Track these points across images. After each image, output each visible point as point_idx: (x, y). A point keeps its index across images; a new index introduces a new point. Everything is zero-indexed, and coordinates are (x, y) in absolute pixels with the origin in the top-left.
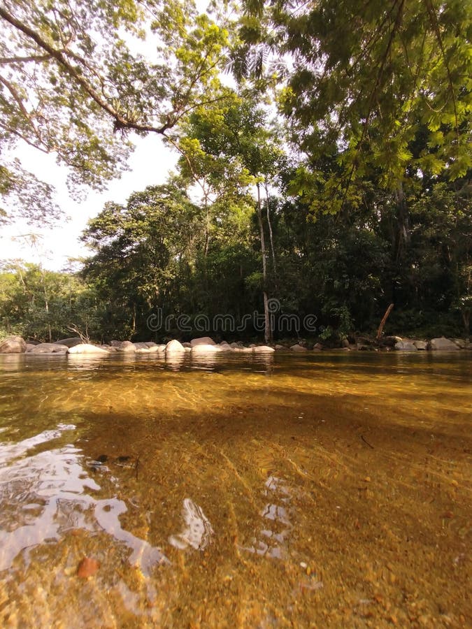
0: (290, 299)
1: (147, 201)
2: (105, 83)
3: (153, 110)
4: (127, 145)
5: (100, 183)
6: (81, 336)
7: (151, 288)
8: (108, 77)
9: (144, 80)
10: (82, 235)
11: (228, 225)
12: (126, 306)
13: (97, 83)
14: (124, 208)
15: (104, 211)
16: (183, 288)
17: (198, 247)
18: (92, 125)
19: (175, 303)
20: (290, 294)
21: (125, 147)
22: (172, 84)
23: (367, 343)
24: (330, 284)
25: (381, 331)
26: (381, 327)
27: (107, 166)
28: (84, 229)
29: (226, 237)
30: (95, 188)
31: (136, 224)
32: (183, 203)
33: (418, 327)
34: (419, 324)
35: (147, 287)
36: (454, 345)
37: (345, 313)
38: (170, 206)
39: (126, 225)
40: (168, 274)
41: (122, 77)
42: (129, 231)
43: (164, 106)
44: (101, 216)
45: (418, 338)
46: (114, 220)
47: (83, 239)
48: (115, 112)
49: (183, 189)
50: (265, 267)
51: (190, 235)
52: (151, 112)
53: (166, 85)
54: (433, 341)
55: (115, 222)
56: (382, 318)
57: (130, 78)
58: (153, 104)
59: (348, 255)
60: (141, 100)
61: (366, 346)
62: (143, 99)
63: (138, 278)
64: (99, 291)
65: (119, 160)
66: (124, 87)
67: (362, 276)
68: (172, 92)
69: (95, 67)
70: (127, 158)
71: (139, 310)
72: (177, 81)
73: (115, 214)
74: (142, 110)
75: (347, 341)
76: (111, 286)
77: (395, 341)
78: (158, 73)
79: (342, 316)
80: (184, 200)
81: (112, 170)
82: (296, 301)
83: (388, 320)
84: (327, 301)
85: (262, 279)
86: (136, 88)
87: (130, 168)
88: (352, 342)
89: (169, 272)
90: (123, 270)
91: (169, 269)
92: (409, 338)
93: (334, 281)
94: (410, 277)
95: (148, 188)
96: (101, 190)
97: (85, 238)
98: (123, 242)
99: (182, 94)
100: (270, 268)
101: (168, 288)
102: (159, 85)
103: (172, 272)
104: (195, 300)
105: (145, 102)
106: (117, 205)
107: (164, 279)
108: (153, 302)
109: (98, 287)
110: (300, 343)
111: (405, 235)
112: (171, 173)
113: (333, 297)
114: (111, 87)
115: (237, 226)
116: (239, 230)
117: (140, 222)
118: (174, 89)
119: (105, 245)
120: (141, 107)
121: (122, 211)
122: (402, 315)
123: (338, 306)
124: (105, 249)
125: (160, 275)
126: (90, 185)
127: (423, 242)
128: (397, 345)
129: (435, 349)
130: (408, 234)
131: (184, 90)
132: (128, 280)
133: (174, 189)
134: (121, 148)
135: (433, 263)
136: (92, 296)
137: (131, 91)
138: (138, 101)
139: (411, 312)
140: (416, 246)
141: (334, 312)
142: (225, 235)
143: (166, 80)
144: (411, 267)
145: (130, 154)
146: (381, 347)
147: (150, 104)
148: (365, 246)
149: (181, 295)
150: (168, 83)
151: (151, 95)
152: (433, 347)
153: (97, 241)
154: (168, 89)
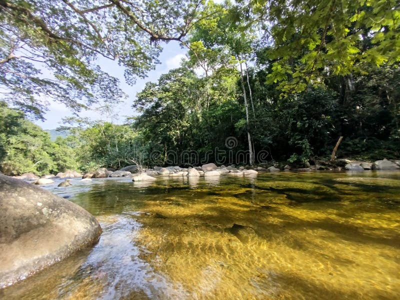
0: (266, 136)
1: (170, 79)
2: (144, 14)
3: (173, 26)
4: (158, 48)
5: (143, 73)
6: (137, 164)
7: (175, 133)
8: (145, 10)
9: (166, 8)
10: (134, 104)
11: (221, 89)
12: (160, 144)
13: (139, 14)
14: (157, 85)
15: (145, 88)
16: (194, 131)
17: (202, 105)
18: (137, 39)
19: (190, 140)
20: (266, 132)
21: (156, 50)
22: (184, 7)
23: (323, 164)
24: (294, 124)
25: (333, 156)
26: (334, 153)
27: (146, 62)
28: (135, 100)
29: (220, 97)
30: (140, 76)
31: (165, 95)
32: (192, 78)
33: (363, 151)
34: (364, 149)
35: (172, 133)
36: (394, 165)
37: (306, 144)
38: (185, 81)
39: (159, 96)
40: (185, 123)
41: (154, 9)
42: (160, 99)
43: (179, 22)
44: (144, 92)
45: (363, 160)
46: (151, 93)
47: (135, 106)
48: (151, 32)
49: (192, 69)
50: (247, 116)
51: (197, 97)
52: (171, 27)
53: (179, 9)
54: (377, 163)
55: (152, 94)
56: (335, 146)
57: (158, 8)
58: (172, 22)
59: (306, 104)
60: (165, 20)
61: (323, 167)
62: (166, 20)
63: (167, 127)
64: (145, 136)
65: (154, 58)
66: (155, 15)
67: (318, 118)
68: (184, 13)
69: (137, 5)
70: (158, 56)
71: (168, 145)
72: (186, 5)
73: (152, 89)
74: (166, 26)
75: (308, 163)
76: (151, 132)
77: (346, 163)
78: (175, 3)
79: (304, 146)
80: (192, 76)
81: (150, 64)
82: (271, 137)
83: (339, 148)
84: (293, 136)
85: (246, 124)
86: (162, 14)
87: (160, 62)
88: (312, 163)
89: (185, 122)
90: (158, 122)
91: (185, 120)
92: (357, 160)
93: (297, 122)
94: (356, 116)
95: (170, 71)
96: (144, 77)
97: (135, 105)
98: (158, 105)
99: (190, 12)
100: (251, 116)
101: (186, 132)
102: (176, 10)
103: (187, 122)
104: (202, 139)
105: (167, 22)
106: (153, 84)
107: (183, 127)
108: (177, 140)
109: (144, 133)
110: (275, 165)
111: (350, 85)
112: (183, 60)
113: (297, 133)
114: (147, 16)
115: (227, 89)
116: (229, 92)
117: (167, 93)
118: (185, 10)
119: (147, 108)
120: (165, 25)
121: (156, 87)
122: (350, 143)
123: (301, 139)
124: (147, 111)
125: (180, 125)
126: (137, 75)
127: (365, 89)
128: (347, 166)
129: (379, 169)
130: (352, 84)
131: (191, 10)
132: (162, 129)
133: (186, 70)
134: (154, 51)
135: (374, 105)
136: (141, 139)
137: (159, 16)
138: (163, 22)
139: (357, 140)
140: (359, 93)
141: (298, 144)
142: (220, 95)
143: (179, 6)
144: (355, 108)
145: (160, 53)
146: (335, 167)
147: (170, 22)
148: (319, 97)
149: (193, 135)
150: (181, 7)
151: (171, 16)
152: (377, 167)
153: (143, 106)
154: (181, 11)
